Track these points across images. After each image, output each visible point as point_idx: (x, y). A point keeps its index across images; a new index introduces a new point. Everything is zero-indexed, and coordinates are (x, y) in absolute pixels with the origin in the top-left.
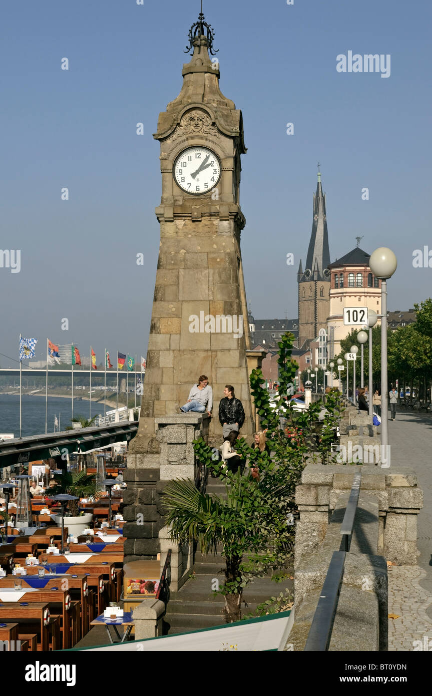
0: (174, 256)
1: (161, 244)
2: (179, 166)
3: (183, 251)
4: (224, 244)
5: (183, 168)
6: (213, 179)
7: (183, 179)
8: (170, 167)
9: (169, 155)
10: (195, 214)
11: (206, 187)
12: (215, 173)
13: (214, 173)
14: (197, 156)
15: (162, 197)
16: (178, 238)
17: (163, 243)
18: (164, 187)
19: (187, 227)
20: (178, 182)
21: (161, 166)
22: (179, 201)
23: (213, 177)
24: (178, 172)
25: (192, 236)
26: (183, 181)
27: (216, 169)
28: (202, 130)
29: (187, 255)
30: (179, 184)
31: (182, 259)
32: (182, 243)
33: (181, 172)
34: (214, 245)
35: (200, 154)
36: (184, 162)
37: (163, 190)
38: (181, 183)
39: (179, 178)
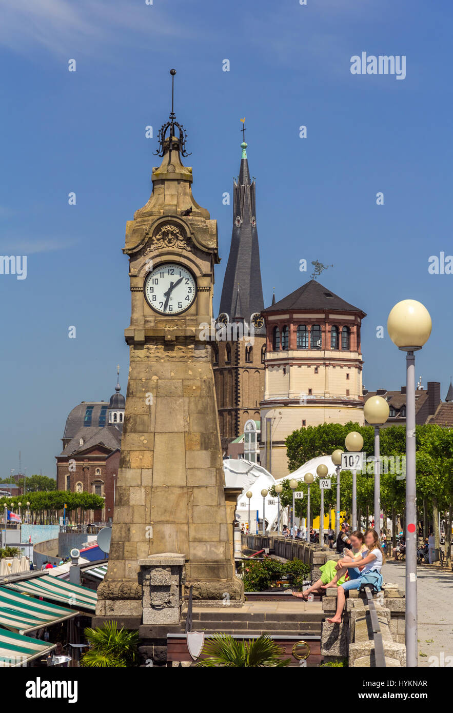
0: (145, 382)
1: (130, 370)
2: (150, 284)
3: (155, 378)
4: (200, 370)
5: (154, 286)
6: (187, 298)
7: (155, 298)
8: (141, 285)
9: (139, 271)
10: (169, 337)
11: (180, 306)
12: (190, 291)
13: (188, 292)
14: (170, 272)
15: (131, 318)
16: (149, 362)
17: (133, 369)
18: (133, 307)
19: (158, 351)
20: (149, 301)
21: (131, 284)
22: (150, 322)
23: (188, 296)
24: (149, 288)
25: (165, 361)
26: (154, 299)
27: (191, 288)
28: (176, 245)
29: (159, 381)
30: (151, 303)
31: (154, 386)
32: (153, 369)
33: (152, 290)
34: (190, 371)
35: (173, 270)
36: (155, 279)
37: (132, 310)
38: (152, 302)
39: (150, 296)
